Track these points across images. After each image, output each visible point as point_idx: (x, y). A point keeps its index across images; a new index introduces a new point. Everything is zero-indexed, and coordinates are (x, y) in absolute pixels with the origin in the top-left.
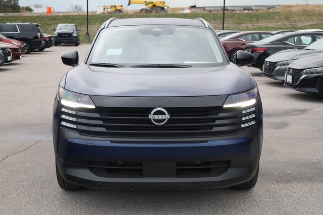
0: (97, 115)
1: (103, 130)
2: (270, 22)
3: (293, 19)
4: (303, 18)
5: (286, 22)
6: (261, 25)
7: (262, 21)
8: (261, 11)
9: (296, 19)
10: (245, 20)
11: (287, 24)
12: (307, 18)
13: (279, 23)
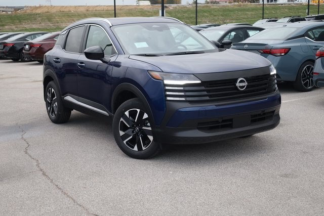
0: (203, 88)
1: (207, 98)
2: (34, 24)
3: (54, 20)
4: (64, 19)
5: (49, 23)
6: (25, 26)
7: (25, 22)
8: (9, 12)
9: (58, 19)
10: (7, 21)
11: (51, 25)
12: (68, 19)
13: (43, 24)
